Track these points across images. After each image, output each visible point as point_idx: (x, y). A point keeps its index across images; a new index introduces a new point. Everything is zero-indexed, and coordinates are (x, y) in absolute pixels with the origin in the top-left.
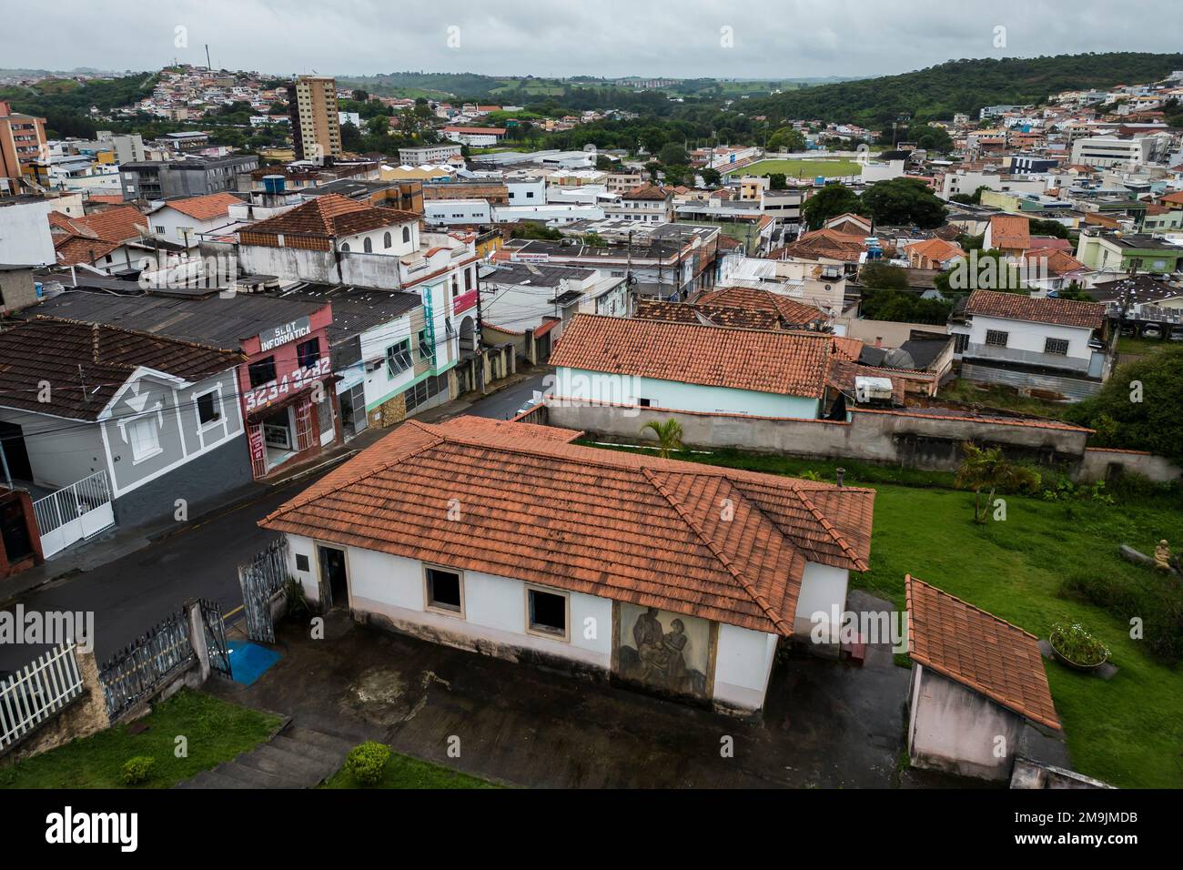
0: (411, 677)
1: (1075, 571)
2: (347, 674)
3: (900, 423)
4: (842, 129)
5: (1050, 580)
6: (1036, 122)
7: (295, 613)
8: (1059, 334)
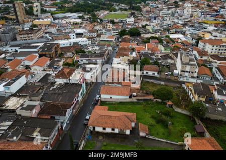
0: (103, 136)
1: (152, 114)
2: (98, 137)
3: (137, 98)
4: (123, 5)
5: (150, 116)
6: (155, 5)
7: (91, 132)
8: (154, 72)
